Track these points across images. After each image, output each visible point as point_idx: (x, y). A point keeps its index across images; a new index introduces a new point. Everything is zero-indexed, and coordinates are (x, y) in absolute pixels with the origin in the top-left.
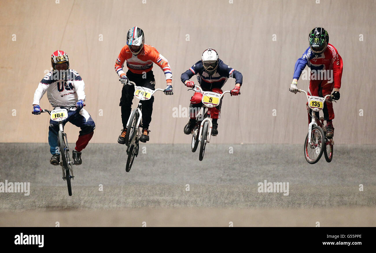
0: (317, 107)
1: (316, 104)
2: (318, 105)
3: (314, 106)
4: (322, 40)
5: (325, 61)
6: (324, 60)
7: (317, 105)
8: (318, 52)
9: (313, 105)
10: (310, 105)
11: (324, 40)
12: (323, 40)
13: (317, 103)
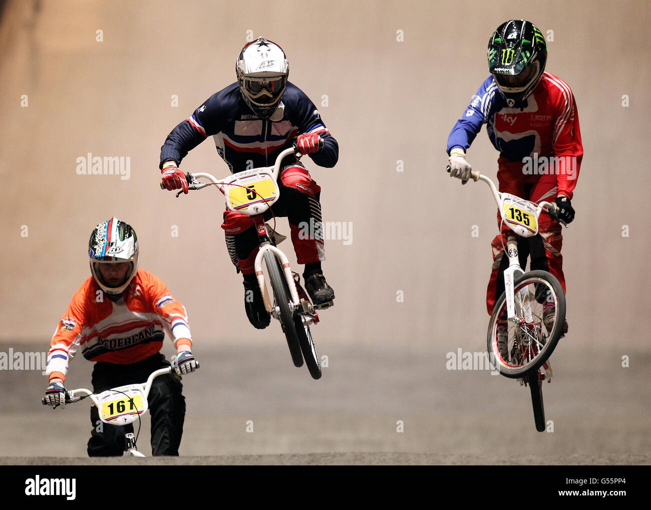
0: (522, 223)
1: (520, 214)
2: (526, 220)
3: (515, 220)
4: (523, 54)
5: (538, 122)
6: (534, 117)
7: (523, 219)
8: (514, 90)
9: (513, 217)
10: (506, 215)
11: (528, 55)
12: (526, 54)
13: (522, 215)
